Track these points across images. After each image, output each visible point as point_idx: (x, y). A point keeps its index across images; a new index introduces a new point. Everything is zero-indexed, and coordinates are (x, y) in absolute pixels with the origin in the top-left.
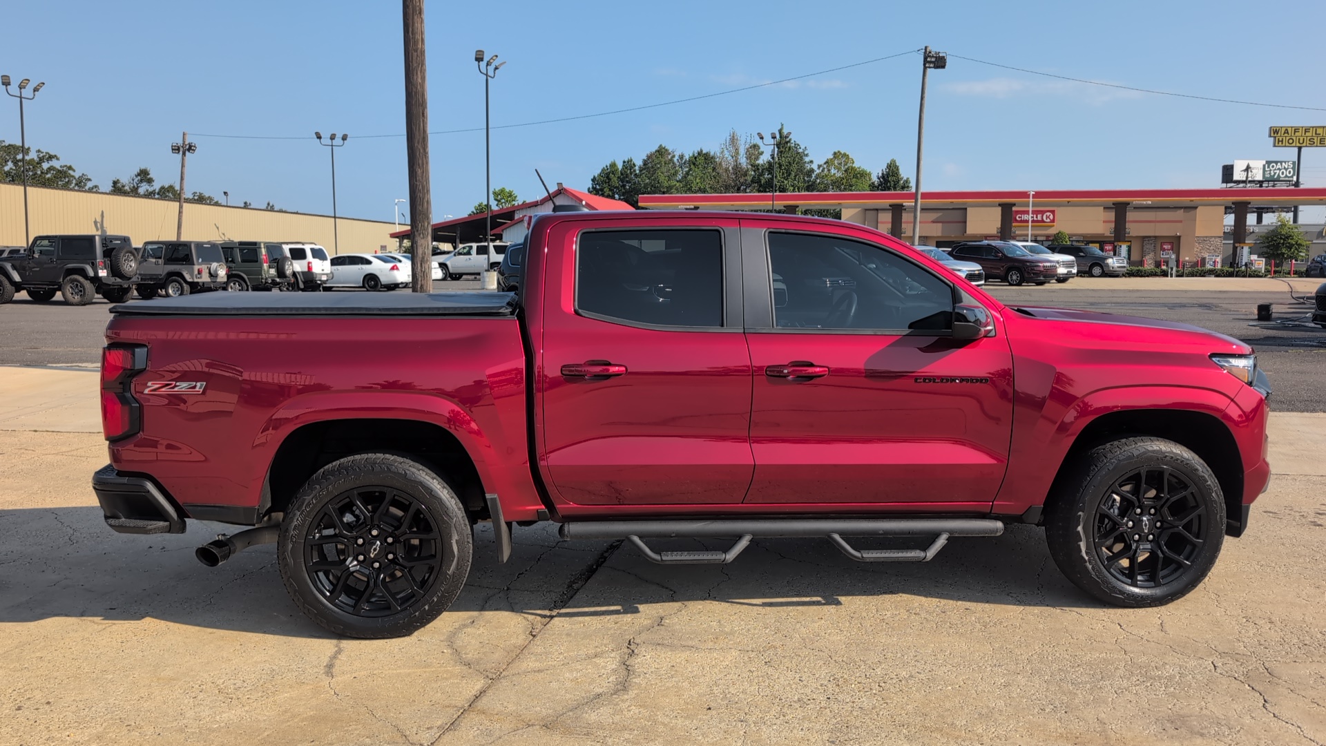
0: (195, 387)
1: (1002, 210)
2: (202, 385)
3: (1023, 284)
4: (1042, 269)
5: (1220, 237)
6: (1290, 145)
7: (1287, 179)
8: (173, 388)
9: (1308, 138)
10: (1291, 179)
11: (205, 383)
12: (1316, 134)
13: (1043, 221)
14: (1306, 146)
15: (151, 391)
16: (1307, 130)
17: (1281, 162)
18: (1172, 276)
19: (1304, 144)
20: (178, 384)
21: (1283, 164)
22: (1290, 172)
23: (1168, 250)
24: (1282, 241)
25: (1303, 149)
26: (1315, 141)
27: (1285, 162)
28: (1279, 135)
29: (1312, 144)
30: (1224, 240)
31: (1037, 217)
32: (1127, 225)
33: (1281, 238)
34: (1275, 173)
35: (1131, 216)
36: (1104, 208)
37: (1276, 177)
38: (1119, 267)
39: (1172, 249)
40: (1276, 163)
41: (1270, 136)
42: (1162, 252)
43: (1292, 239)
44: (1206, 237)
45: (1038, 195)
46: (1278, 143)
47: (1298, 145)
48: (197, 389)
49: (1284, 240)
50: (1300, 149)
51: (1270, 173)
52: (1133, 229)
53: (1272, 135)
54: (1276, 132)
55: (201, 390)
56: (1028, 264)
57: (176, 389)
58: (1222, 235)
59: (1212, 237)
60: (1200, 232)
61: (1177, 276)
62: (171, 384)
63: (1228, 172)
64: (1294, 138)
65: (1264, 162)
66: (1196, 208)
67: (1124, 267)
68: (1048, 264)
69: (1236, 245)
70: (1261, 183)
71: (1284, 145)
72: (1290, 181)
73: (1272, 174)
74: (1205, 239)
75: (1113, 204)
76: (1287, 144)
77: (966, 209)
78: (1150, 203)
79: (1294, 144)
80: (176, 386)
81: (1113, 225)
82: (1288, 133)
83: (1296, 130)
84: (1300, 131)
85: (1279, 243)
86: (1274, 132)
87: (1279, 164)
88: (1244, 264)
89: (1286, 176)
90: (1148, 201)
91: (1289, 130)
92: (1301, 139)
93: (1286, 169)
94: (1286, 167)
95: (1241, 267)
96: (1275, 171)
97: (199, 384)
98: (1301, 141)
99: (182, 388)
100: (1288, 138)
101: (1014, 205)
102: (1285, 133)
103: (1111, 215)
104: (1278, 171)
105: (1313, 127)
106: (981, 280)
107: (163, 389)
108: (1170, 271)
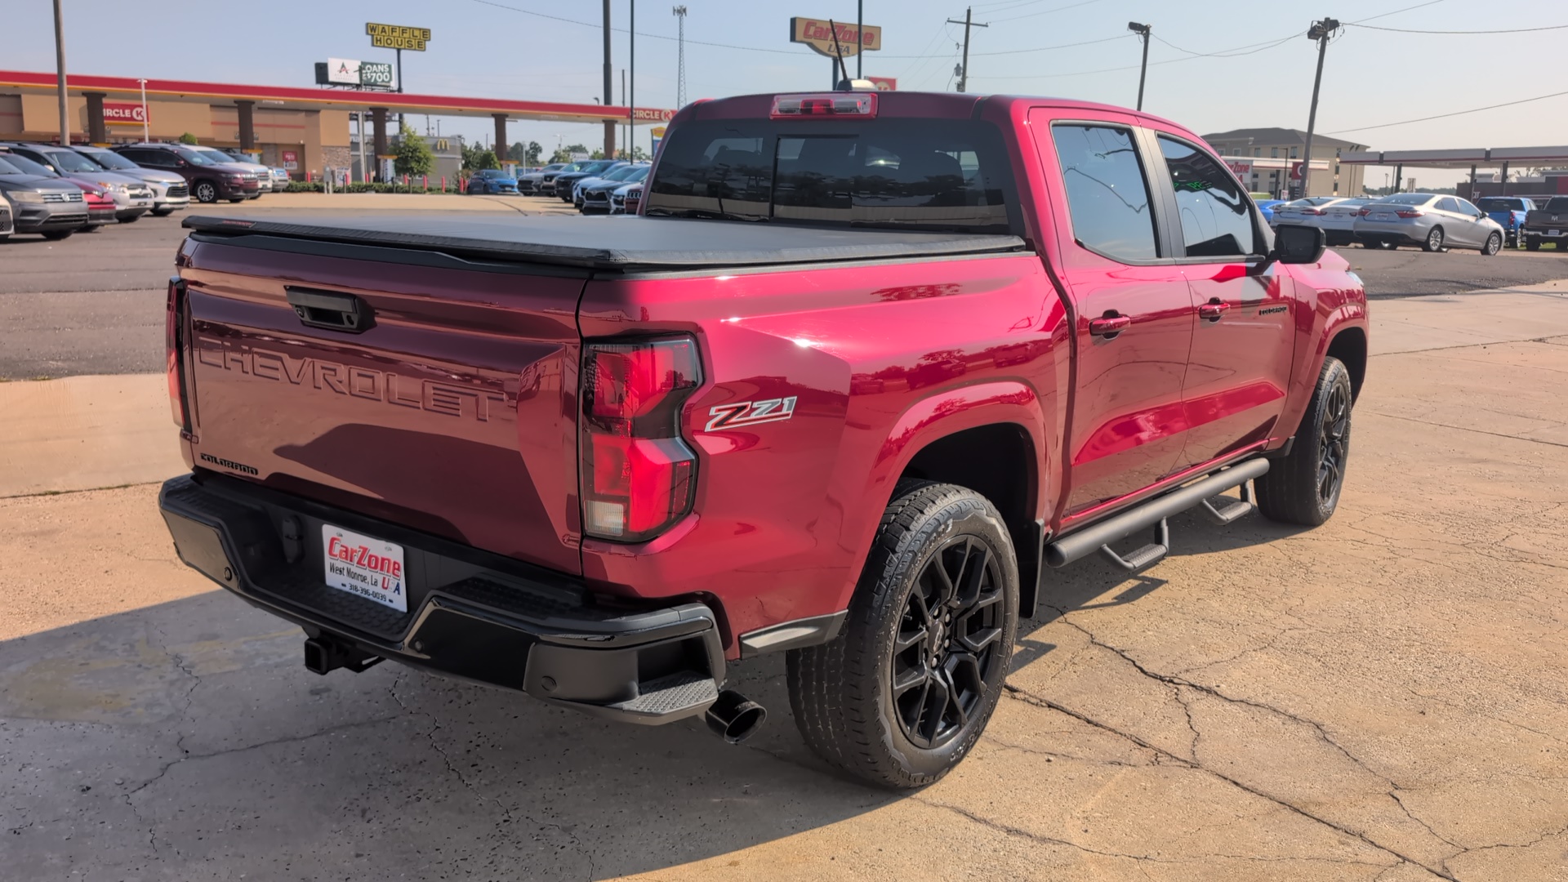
0: (780, 408)
1: (88, 101)
2: (791, 402)
3: (219, 201)
4: (242, 182)
5: (347, 147)
6: (389, 46)
7: (384, 84)
8: (748, 414)
9: (407, 40)
10: (388, 84)
11: (796, 398)
12: (413, 36)
13: (132, 119)
14: (405, 49)
15: (716, 425)
16: (404, 30)
17: (377, 65)
18: (328, 192)
19: (403, 47)
20: (755, 405)
21: (379, 66)
22: (386, 77)
23: (292, 160)
24: (410, 154)
25: (402, 52)
26: (413, 43)
27: (381, 65)
28: (377, 33)
29: (410, 47)
30: (352, 150)
31: (124, 113)
32: (255, 129)
33: (409, 151)
34: (372, 77)
35: (257, 118)
36: (211, 106)
37: (373, 81)
38: (280, 181)
39: (296, 159)
40: (372, 64)
41: (367, 33)
42: (285, 163)
43: (420, 152)
44: (333, 147)
45: (151, 84)
46: (376, 42)
47: (396, 46)
48: (784, 411)
49: (412, 152)
50: (399, 51)
51: (366, 76)
52: (261, 135)
53: (370, 32)
54: (373, 29)
55: (791, 412)
56: (223, 175)
57: (753, 416)
58: (349, 145)
59: (339, 147)
60: (325, 140)
61: (335, 192)
62: (745, 407)
63: (321, 71)
64: (392, 39)
65: (360, 64)
66: (318, 111)
67: (286, 181)
68: (249, 176)
69: (379, 157)
70: (358, 86)
71: (382, 44)
72: (388, 87)
73: (369, 77)
74: (331, 149)
75: (235, 102)
76: (386, 45)
77: (19, 97)
78: (282, 103)
79: (392, 45)
80: (753, 410)
81: (237, 129)
82: (385, 32)
83: (393, 29)
84: (398, 30)
85: (407, 156)
86: (371, 29)
87: (375, 66)
88: (389, 178)
89: (383, 81)
90: (280, 101)
91: (386, 28)
92: (399, 39)
93: (383, 73)
94: (382, 70)
95: (387, 182)
96: (371, 74)
97: (786, 401)
98: (400, 43)
99: (761, 413)
100: (386, 38)
101: (104, 95)
102: (382, 32)
103: (234, 116)
104: (374, 74)
105: (410, 28)
106: (185, 195)
107: (734, 420)
108: (325, 186)
